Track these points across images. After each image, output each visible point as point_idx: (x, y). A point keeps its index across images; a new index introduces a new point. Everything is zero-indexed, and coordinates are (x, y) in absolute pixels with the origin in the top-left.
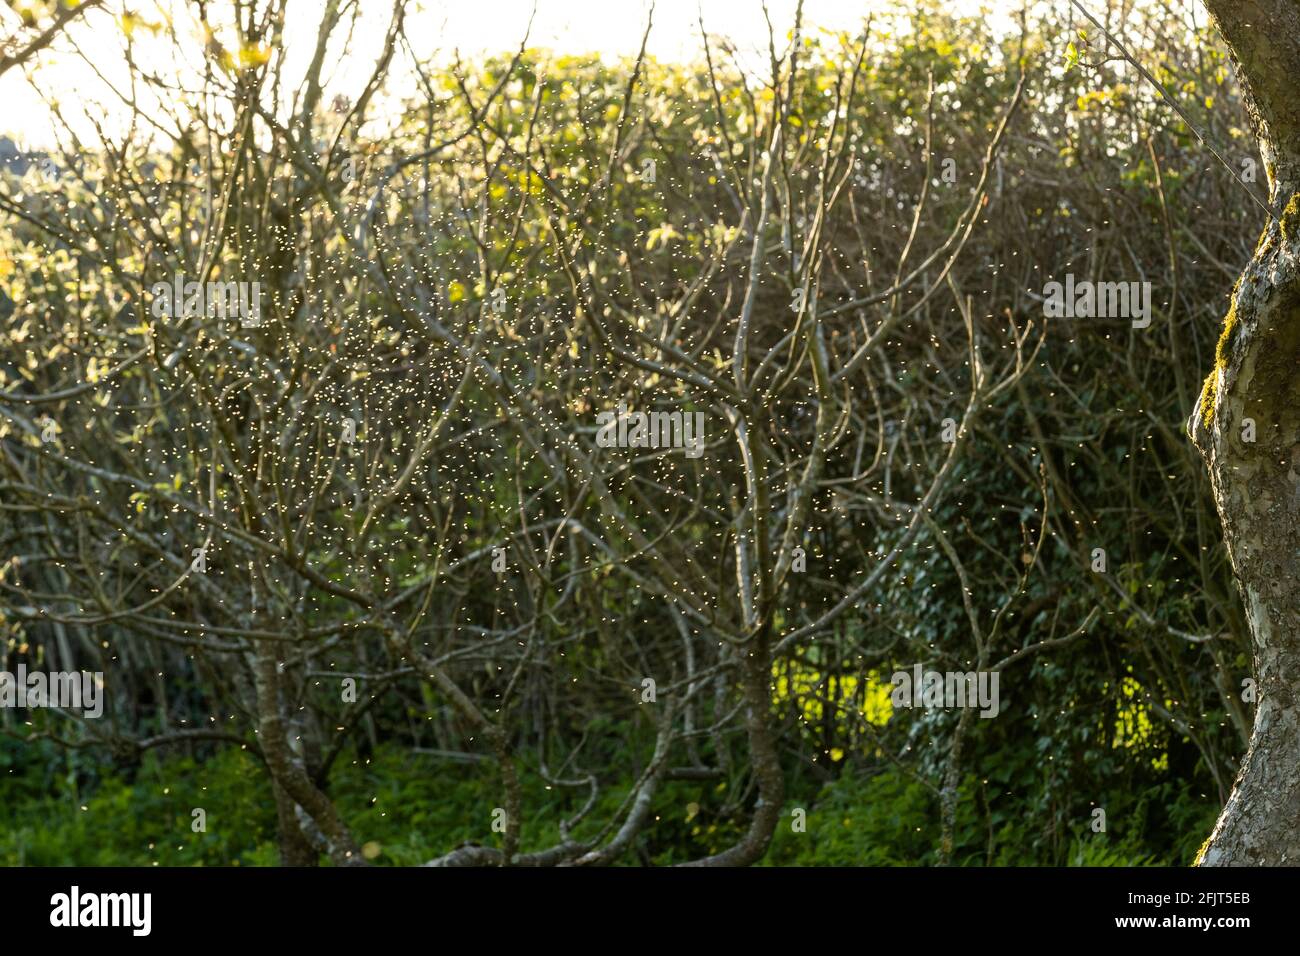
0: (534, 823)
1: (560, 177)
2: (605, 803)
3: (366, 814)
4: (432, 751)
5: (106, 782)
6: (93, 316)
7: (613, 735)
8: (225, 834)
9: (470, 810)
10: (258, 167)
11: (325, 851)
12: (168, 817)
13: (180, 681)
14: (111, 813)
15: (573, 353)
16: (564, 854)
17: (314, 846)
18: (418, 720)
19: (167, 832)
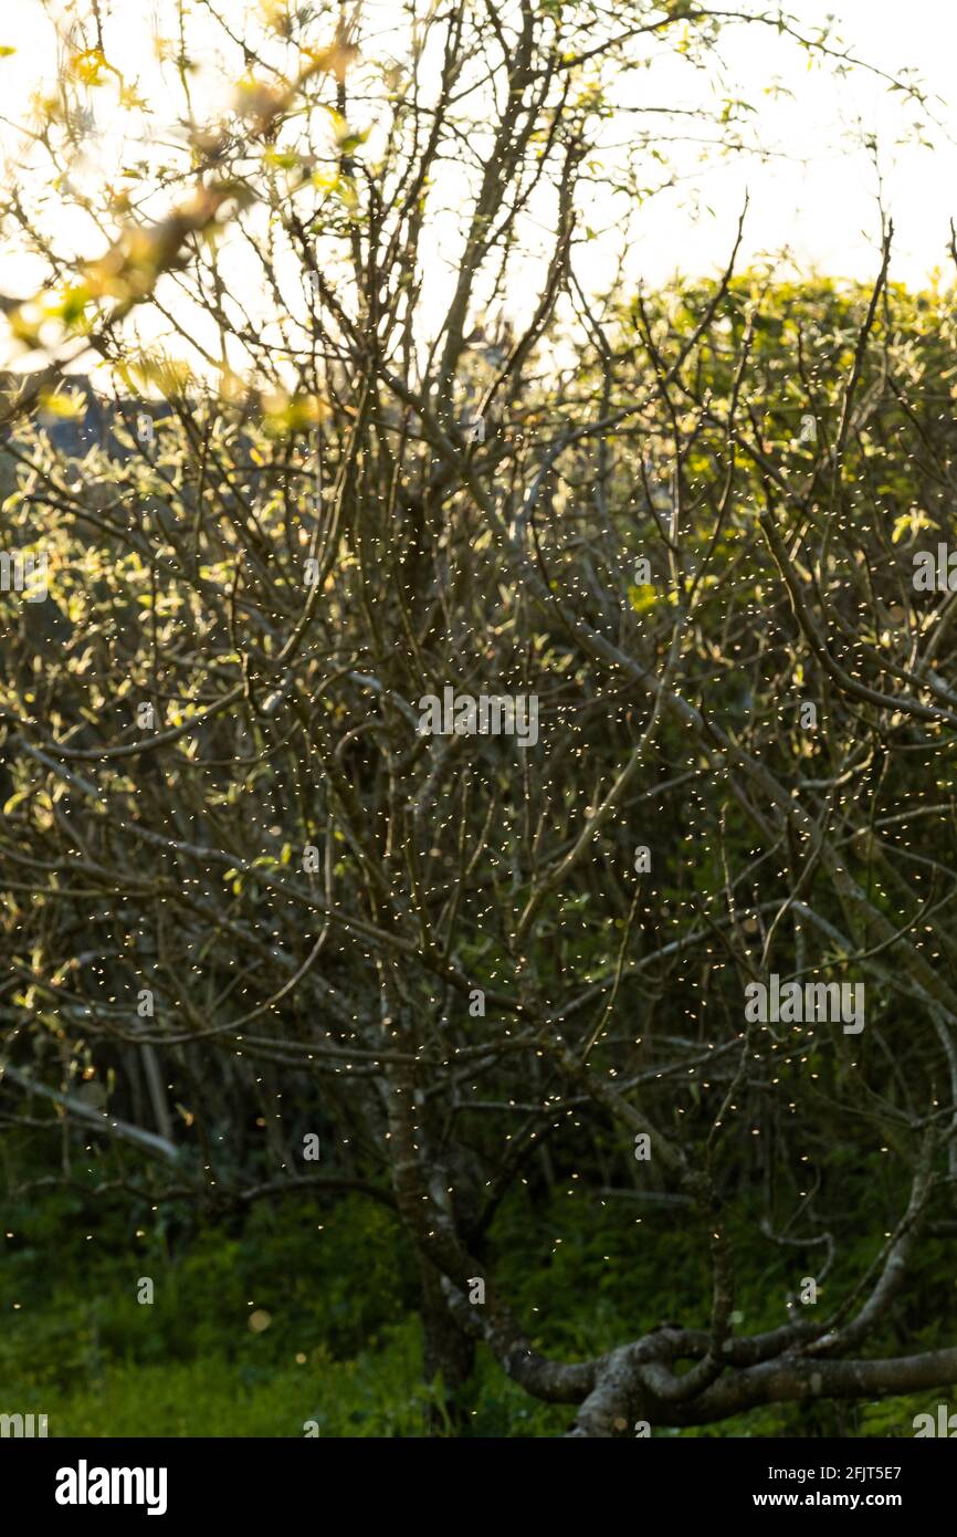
0: (759, 1285)
1: (777, 451)
2: (852, 1261)
3: (541, 1276)
4: (625, 1192)
5: (204, 1235)
6: (174, 638)
7: (861, 1171)
8: (359, 1303)
9: (676, 1269)
10: (384, 446)
11: (481, 1336)
12: (285, 1280)
13: (300, 1102)
14: (212, 1276)
15: (798, 679)
16: (792, 1338)
17: (466, 1329)
18: (607, 1152)
19: (284, 1299)
